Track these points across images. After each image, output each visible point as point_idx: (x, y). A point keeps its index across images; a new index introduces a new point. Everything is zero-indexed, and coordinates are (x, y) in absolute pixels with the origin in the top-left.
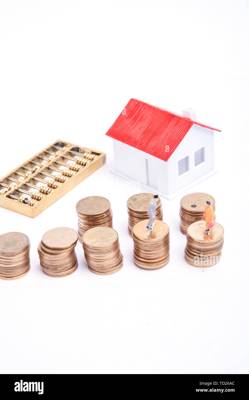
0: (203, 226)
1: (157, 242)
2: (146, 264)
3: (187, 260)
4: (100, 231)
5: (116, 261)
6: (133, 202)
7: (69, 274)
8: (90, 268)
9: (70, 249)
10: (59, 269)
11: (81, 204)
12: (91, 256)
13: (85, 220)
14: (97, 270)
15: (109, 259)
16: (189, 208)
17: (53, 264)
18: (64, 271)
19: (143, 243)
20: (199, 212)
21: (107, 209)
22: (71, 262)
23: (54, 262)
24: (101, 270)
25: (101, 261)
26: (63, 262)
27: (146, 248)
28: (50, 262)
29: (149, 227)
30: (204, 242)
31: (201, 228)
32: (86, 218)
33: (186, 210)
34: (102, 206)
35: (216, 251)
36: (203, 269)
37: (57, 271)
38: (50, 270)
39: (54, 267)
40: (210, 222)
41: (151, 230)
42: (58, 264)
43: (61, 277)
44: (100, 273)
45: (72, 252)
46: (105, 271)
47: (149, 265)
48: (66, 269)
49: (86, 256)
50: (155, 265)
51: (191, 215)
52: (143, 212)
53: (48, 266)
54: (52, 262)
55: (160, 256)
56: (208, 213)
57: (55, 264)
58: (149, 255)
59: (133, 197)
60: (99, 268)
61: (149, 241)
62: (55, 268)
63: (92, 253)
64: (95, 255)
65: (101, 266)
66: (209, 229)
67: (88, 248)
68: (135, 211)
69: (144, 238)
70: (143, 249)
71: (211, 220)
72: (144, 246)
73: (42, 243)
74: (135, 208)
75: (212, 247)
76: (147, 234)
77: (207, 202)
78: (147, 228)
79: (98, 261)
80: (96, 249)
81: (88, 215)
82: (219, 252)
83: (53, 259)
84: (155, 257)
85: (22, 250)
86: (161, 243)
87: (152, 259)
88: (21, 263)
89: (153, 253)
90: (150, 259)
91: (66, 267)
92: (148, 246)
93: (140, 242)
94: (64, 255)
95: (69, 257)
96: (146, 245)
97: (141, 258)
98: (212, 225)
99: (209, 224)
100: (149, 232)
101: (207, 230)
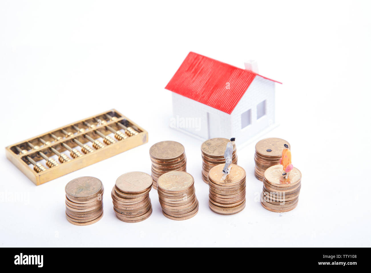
0: (279, 170)
1: (234, 186)
2: (222, 209)
3: (263, 205)
4: (175, 175)
5: (191, 206)
6: (208, 147)
7: (143, 219)
8: (165, 213)
9: (144, 193)
10: (133, 214)
11: (155, 149)
12: (167, 200)
13: (160, 164)
14: (173, 216)
15: (184, 204)
16: (264, 153)
17: (127, 209)
18: (139, 216)
19: (220, 187)
20: (275, 156)
21: (182, 154)
22: (146, 207)
23: (128, 206)
24: (176, 215)
25: (177, 205)
26: (138, 207)
27: (223, 193)
28: (124, 206)
29: (226, 171)
30: (281, 186)
31: (277, 172)
32: (160, 162)
33: (261, 154)
34: (176, 150)
35: (293, 195)
36: (280, 214)
37: (132, 216)
38: (124, 216)
39: (128, 212)
40: (287, 166)
41: (227, 174)
42: (132, 209)
43: (135, 222)
44: (175, 218)
45: (147, 197)
47: (225, 210)
48: (141, 214)
49: (161, 201)
50: (231, 210)
51: (267, 160)
52: (218, 156)
53: (122, 211)
54: (126, 206)
55: (236, 201)
56: (286, 156)
57: (130, 209)
58: (226, 200)
59: (207, 142)
60: (174, 213)
61: (226, 185)
62: (130, 213)
63: (167, 197)
64: (170, 200)
65: (176, 211)
66: (287, 173)
67: (164, 192)
68: (210, 155)
69: (221, 182)
70: (219, 193)
71: (288, 163)
72: (221, 191)
73: (116, 187)
75: (290, 191)
76: (223, 177)
77: (285, 145)
78: (223, 172)
79: (173, 205)
80: (171, 193)
81: (162, 159)
82: (296, 197)
83: (128, 204)
84: (232, 202)
85: (95, 194)
86: (238, 187)
87: (228, 203)
88: (94, 208)
89: (230, 198)
90: (226, 203)
91: (141, 212)
92: (225, 190)
93: (216, 186)
94: (138, 199)
95: (144, 201)
96: (222, 189)
97: (217, 203)
98: (289, 168)
99: (286, 168)
100: (225, 176)
101: (285, 174)
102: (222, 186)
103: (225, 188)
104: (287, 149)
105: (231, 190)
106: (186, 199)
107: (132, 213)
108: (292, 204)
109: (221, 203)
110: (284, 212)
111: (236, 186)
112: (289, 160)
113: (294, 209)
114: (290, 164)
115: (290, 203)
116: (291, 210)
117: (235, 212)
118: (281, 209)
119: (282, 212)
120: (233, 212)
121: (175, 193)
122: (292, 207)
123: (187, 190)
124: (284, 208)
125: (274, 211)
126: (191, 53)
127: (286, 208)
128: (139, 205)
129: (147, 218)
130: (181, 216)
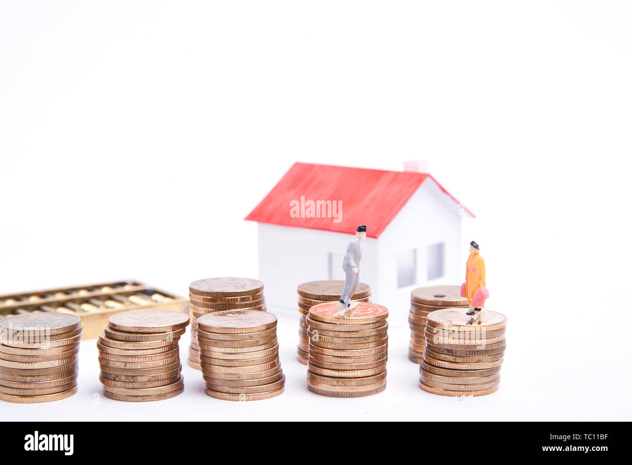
1: (362, 327)
2: (335, 382)
5: (268, 373)
6: (313, 287)
7: (161, 396)
8: (211, 389)
12: (217, 352)
16: (430, 298)
17: (128, 366)
18: (151, 386)
19: (331, 327)
20: (452, 302)
21: (256, 288)
22: (168, 369)
23: (130, 360)
24: (233, 387)
25: (236, 364)
27: (337, 343)
28: (122, 359)
29: (345, 301)
33: (424, 301)
34: (246, 285)
35: (489, 358)
36: (460, 400)
37: (136, 385)
38: (120, 384)
39: (129, 374)
40: (477, 292)
42: (139, 367)
43: (143, 401)
46: (242, 391)
53: (117, 373)
54: (126, 360)
55: (365, 365)
56: (474, 270)
57: (133, 366)
58: (343, 360)
59: (312, 283)
60: (229, 383)
61: (345, 322)
62: (133, 377)
63: (217, 343)
64: (222, 350)
65: (233, 378)
69: (334, 318)
71: (479, 286)
72: (333, 337)
74: (316, 292)
76: (339, 313)
77: (472, 243)
79: (228, 364)
80: (226, 331)
82: (496, 364)
83: (130, 353)
84: (356, 366)
85: (61, 329)
86: (370, 331)
87: (348, 369)
88: (56, 363)
89: (352, 355)
90: (343, 369)
91: (156, 377)
92: (342, 335)
93: (323, 326)
94: (153, 344)
95: (166, 354)
96: (337, 333)
97: (324, 370)
98: (480, 297)
99: (474, 297)
100: (344, 311)
101: (471, 312)
102: (336, 324)
103: (342, 328)
104: (477, 251)
106: (258, 353)
107: (138, 378)
108: (486, 380)
109: (332, 368)
110: (468, 395)
111: (366, 327)
112: (480, 279)
113: (490, 395)
114: (482, 286)
115: (482, 375)
116: (485, 395)
117: (361, 391)
118: (463, 387)
119: (464, 395)
120: (358, 391)
121: (233, 332)
122: (487, 386)
123: (261, 330)
124: (468, 385)
125: (447, 392)
126: (297, 165)
127: (473, 385)
128: (153, 359)
129: (169, 395)
130: (245, 390)
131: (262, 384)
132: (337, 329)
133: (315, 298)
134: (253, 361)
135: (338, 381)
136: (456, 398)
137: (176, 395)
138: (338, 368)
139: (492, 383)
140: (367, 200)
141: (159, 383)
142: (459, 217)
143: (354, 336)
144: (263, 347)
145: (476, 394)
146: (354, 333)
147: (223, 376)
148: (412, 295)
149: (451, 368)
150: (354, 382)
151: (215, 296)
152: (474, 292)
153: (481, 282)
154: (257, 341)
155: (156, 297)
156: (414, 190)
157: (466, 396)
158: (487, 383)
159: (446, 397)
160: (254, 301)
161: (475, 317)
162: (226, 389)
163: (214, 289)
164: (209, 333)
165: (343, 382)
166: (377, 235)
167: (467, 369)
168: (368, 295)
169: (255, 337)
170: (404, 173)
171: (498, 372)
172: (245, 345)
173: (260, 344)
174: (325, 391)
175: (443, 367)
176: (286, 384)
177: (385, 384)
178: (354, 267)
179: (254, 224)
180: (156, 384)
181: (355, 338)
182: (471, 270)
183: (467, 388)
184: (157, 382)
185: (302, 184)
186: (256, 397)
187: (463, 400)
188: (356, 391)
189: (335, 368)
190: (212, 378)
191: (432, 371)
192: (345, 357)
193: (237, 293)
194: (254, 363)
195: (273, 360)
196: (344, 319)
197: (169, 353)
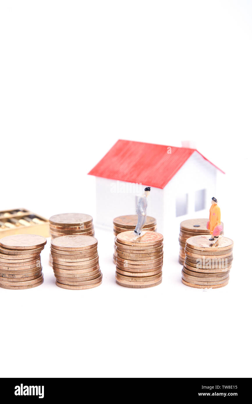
2: (130, 279)
3: (185, 282)
4: (75, 238)
5: (92, 273)
6: (122, 220)
7: (29, 286)
8: (59, 282)
9: (33, 250)
11: (56, 217)
12: (62, 261)
16: (191, 227)
17: (10, 269)
18: (23, 280)
19: (128, 247)
20: (203, 230)
21: (88, 221)
23: (11, 265)
24: (71, 282)
25: (72, 268)
26: (24, 268)
27: (132, 256)
28: (6, 265)
29: (137, 231)
30: (206, 249)
32: (60, 228)
33: (187, 229)
34: (82, 219)
37: (14, 280)
38: (5, 279)
39: (11, 273)
40: (215, 227)
42: (16, 269)
43: (19, 289)
44: (70, 287)
46: (76, 284)
52: (132, 226)
53: (3, 273)
54: (8, 265)
55: (148, 270)
56: (214, 214)
57: (13, 269)
58: (135, 267)
60: (68, 279)
62: (13, 275)
63: (61, 256)
64: (65, 260)
65: (71, 276)
68: (122, 225)
69: (131, 241)
70: (127, 259)
71: (217, 224)
72: (130, 254)
74: (123, 223)
76: (134, 238)
77: (213, 198)
78: (135, 233)
79: (68, 268)
80: (67, 250)
83: (11, 261)
84: (143, 270)
86: (152, 250)
87: (139, 272)
89: (141, 264)
90: (135, 272)
91: (26, 276)
92: (134, 252)
93: (124, 246)
94: (24, 257)
95: (32, 262)
96: (132, 251)
97: (125, 272)
98: (217, 230)
99: (213, 230)
100: (137, 237)
101: (212, 239)
102: (131, 246)
103: (135, 248)
104: (216, 203)
105: (142, 252)
106: (86, 262)
107: (16, 276)
108: (220, 279)
109: (129, 271)
110: (209, 288)
111: (149, 247)
112: (217, 220)
113: (222, 287)
114: (218, 224)
115: (217, 276)
116: (219, 287)
117: (146, 284)
118: (206, 283)
119: (207, 288)
120: (144, 285)
121: (71, 250)
122: (220, 283)
123: (87, 249)
124: (209, 282)
125: (197, 286)
126: (120, 141)
127: (212, 282)
128: (24, 265)
129: (34, 286)
130: (78, 283)
131: (88, 280)
132: (132, 248)
133: (123, 227)
134: (83, 267)
135: (132, 279)
136: (202, 289)
137: (39, 285)
138: (132, 271)
139: (224, 281)
140: (158, 165)
141: (28, 279)
142: (215, 174)
143: (142, 253)
144: (88, 259)
145: (214, 287)
146: (142, 251)
147: (65, 275)
148: (181, 225)
149: (199, 272)
150: (142, 279)
151: (64, 226)
152: (214, 227)
153: (218, 221)
154: (85, 255)
155: (35, 220)
156: (187, 159)
157: (208, 288)
158: (221, 281)
159: (196, 289)
160: (86, 229)
161: (214, 242)
162: (67, 283)
163: (63, 222)
164: (57, 250)
165: (135, 280)
166: (162, 187)
167: (208, 273)
168: (154, 225)
169: (84, 253)
170: (182, 149)
171: (228, 274)
172: (77, 258)
173: (87, 257)
174: (125, 284)
175: (195, 271)
176: (103, 279)
177: (161, 280)
178: (143, 212)
179: (93, 178)
180: (26, 279)
181: (143, 254)
182: (212, 214)
183: (208, 284)
184: (27, 278)
185: (122, 153)
186: (84, 288)
187: (206, 291)
188: (143, 285)
189: (131, 271)
190: (59, 276)
191: (188, 273)
192: (137, 265)
193: (76, 224)
194: (83, 268)
195: (95, 265)
196: (136, 243)
197: (33, 262)
